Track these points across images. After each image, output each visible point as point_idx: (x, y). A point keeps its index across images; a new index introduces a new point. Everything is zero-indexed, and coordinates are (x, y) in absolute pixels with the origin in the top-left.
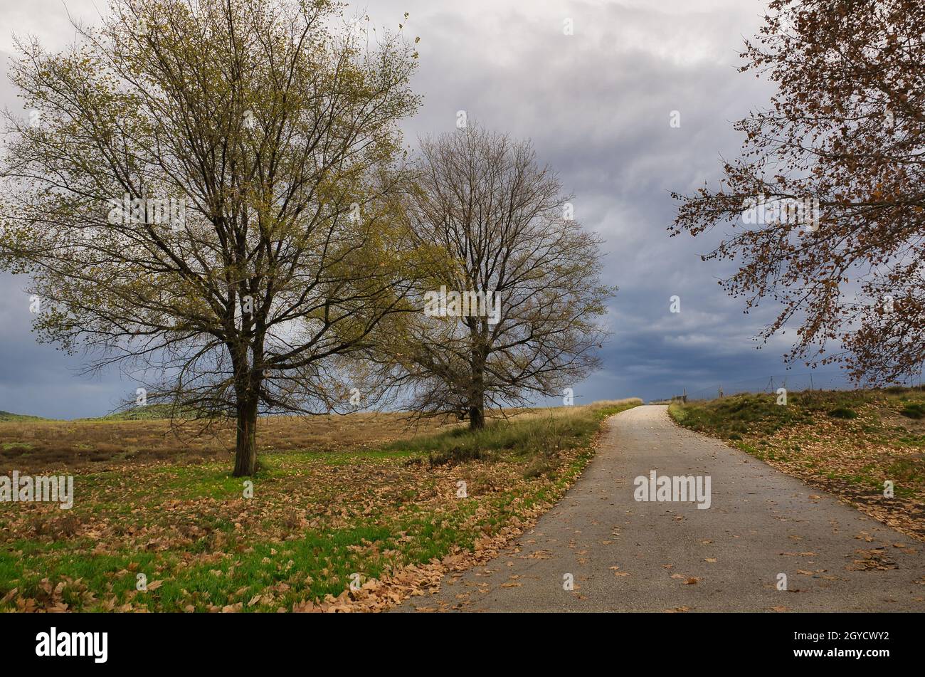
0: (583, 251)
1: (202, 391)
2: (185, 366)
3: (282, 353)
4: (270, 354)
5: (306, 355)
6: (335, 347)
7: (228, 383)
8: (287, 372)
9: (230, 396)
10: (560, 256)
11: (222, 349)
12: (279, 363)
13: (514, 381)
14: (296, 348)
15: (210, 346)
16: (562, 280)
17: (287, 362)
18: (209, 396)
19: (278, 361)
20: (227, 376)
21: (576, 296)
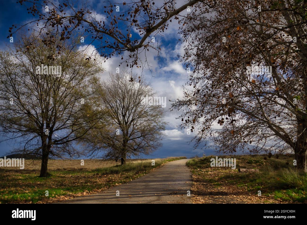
0: (158, 110)
1: (32, 150)
2: (27, 143)
3: (58, 140)
4: (53, 140)
5: (65, 140)
6: (75, 138)
7: (40, 148)
8: (59, 146)
9: (40, 152)
10: (151, 111)
11: (39, 138)
12: (57, 143)
13: (135, 150)
14: (62, 138)
15: (35, 137)
16: (152, 118)
17: (59, 142)
18: (34, 152)
19: (56, 142)
20: (40, 146)
21: (157, 124)
